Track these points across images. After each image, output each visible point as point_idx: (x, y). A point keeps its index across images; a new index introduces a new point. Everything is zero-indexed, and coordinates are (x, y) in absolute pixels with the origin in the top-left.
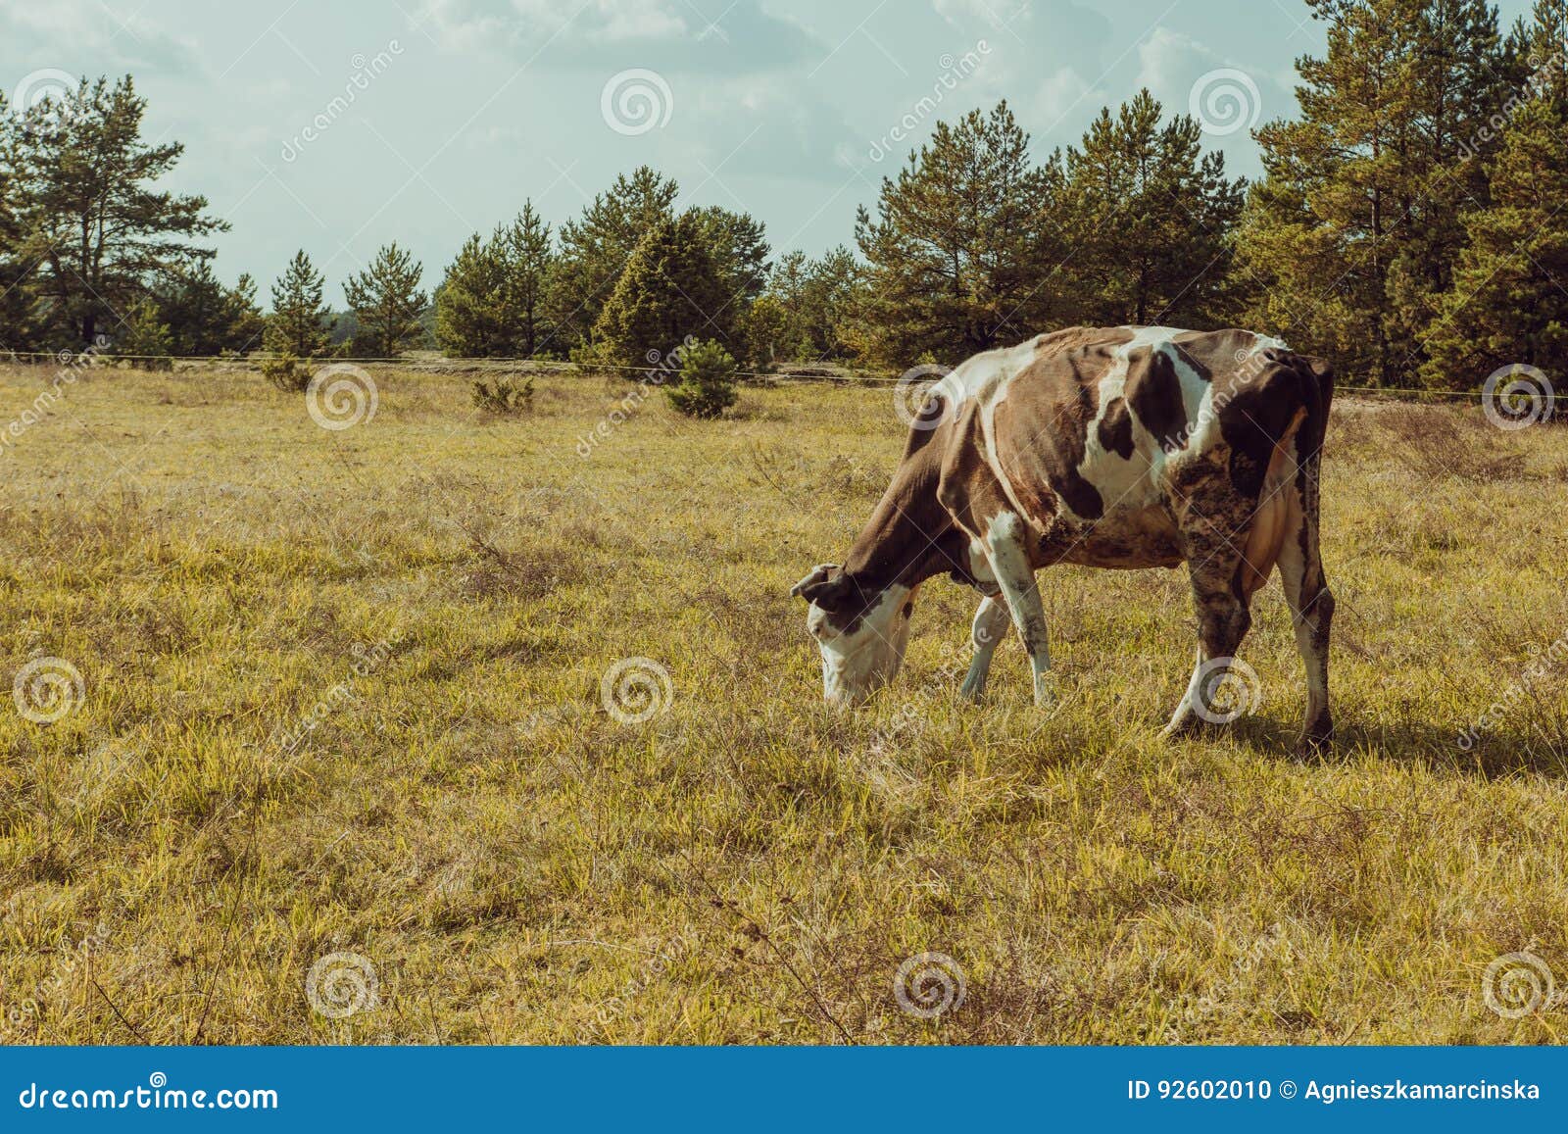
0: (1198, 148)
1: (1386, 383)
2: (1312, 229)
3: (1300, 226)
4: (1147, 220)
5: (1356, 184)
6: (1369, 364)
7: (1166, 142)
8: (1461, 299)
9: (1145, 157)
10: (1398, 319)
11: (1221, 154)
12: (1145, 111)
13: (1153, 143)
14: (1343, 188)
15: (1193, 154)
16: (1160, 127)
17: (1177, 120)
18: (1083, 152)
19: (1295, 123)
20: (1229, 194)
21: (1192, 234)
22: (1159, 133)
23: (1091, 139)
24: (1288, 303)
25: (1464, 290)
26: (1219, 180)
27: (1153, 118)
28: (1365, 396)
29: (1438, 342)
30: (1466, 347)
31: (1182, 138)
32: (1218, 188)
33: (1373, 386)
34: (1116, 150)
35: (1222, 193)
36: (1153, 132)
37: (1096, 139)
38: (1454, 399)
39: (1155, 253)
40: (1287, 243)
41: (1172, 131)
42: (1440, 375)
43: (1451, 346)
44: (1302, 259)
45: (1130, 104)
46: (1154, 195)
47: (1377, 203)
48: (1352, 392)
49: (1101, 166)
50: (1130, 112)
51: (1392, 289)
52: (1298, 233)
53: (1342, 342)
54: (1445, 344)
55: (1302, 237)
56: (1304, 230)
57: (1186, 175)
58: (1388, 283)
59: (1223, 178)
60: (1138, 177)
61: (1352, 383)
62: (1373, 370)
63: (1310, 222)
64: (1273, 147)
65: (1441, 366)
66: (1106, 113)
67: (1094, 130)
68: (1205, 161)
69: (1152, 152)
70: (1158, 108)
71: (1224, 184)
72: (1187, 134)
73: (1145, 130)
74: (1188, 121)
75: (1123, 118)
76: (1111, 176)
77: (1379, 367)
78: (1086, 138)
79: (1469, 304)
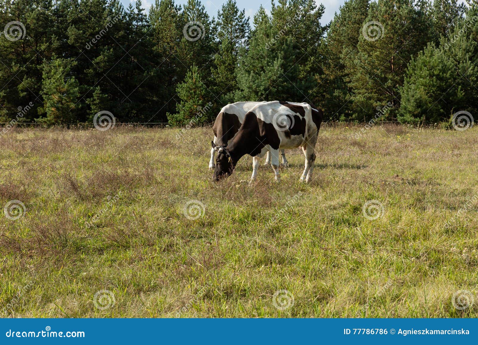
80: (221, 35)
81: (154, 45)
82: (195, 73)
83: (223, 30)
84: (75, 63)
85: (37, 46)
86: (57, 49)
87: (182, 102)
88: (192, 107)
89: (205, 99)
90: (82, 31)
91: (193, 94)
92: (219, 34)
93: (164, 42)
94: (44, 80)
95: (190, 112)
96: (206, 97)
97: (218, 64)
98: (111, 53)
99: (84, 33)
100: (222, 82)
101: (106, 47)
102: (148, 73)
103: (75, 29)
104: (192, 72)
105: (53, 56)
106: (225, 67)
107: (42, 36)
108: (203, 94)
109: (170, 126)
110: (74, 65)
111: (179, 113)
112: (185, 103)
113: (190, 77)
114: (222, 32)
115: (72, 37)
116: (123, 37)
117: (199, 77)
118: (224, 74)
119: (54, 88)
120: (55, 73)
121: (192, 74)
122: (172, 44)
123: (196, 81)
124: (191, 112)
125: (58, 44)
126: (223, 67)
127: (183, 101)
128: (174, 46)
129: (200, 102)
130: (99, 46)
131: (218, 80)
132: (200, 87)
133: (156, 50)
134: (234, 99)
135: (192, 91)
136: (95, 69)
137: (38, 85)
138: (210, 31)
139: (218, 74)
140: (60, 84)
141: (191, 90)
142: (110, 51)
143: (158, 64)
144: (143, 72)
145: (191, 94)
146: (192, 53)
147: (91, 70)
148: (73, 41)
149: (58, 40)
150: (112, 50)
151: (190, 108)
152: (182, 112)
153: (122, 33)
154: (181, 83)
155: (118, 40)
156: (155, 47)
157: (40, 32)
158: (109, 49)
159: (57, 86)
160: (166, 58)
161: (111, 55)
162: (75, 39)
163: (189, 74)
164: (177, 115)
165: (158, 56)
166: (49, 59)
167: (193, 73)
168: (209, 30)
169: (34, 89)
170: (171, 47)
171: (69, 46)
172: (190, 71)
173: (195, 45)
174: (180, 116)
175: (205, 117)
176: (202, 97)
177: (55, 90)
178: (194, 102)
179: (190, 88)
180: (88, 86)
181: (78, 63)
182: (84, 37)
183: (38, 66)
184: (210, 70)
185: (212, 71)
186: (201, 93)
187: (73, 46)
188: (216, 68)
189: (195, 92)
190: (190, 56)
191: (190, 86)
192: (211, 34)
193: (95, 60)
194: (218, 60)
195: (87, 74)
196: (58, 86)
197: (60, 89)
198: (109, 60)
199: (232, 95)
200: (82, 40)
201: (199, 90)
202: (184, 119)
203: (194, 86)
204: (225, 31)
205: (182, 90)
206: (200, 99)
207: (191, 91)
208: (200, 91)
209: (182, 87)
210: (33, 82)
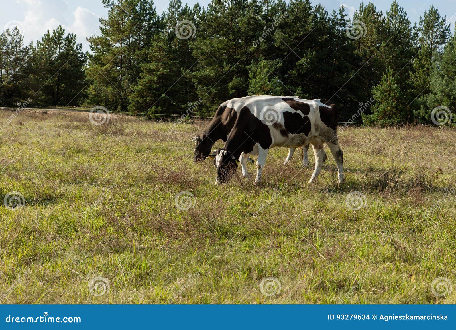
0: (75, 42)
1: (122, 110)
2: (103, 66)
3: (100, 65)
4: (59, 63)
5: (115, 55)
6: (118, 105)
7: (66, 40)
8: (139, 87)
9: (60, 44)
10: (125, 93)
11: (81, 45)
12: (60, 32)
13: (62, 41)
14: (111, 55)
15: (74, 44)
16: (64, 36)
17: (69, 34)
18: (42, 42)
19: (100, 36)
20: (83, 56)
21: (72, 67)
22: (64, 38)
23: (44, 39)
24: (95, 87)
25: (140, 85)
26: (80, 52)
27: (62, 33)
28: (116, 114)
29: (133, 99)
30: (141, 100)
31: (70, 40)
32: (80, 54)
33: (119, 111)
34: (51, 42)
35: (82, 55)
36: (62, 37)
37: (45, 38)
38: (137, 115)
39: (62, 72)
40: (95, 70)
41: (67, 37)
42: (134, 108)
43: (137, 100)
44: (100, 75)
45: (56, 29)
46: (61, 55)
47: (121, 60)
48: (113, 113)
49: (47, 46)
50: (56, 31)
51: (123, 84)
52: (99, 67)
53: (111, 98)
54: (135, 99)
55: (100, 69)
56: (101, 67)
57: (72, 50)
58: (122, 83)
59: (82, 51)
60: (58, 50)
61: (113, 110)
62: (119, 107)
63: (103, 65)
64: (93, 43)
65: (134, 106)
66: (48, 31)
67: (45, 36)
68: (77, 46)
69: (62, 43)
70: (64, 31)
71: (82, 53)
72: (72, 38)
73: (60, 37)
74: (72, 35)
75: (54, 33)
76: (50, 49)
77: (120, 105)
78: (43, 38)
79: (142, 89)
80: (422, 41)
81: (355, 49)
82: (390, 76)
83: (424, 35)
84: (280, 64)
85: (247, 48)
86: (265, 51)
87: (376, 104)
88: (386, 109)
89: (398, 101)
90: (287, 35)
91: (388, 96)
92: (420, 40)
93: (365, 46)
94: (250, 79)
95: (383, 113)
96: (400, 99)
97: (416, 68)
98: (314, 55)
99: (290, 36)
100: (420, 86)
101: (309, 50)
102: (347, 75)
103: (281, 33)
104: (387, 75)
105: (261, 58)
106: (423, 71)
107: (251, 39)
108: (397, 96)
109: (364, 126)
110: (279, 67)
111: (373, 113)
112: (379, 105)
113: (385, 80)
114: (423, 38)
115: (279, 41)
116: (326, 41)
117: (394, 80)
118: (422, 78)
119: (259, 87)
120: (260, 73)
121: (387, 77)
122: (372, 48)
123: (390, 84)
124: (385, 114)
125: (266, 46)
126: (421, 71)
127: (378, 103)
128: (374, 50)
129: (394, 104)
130: (304, 49)
131: (416, 84)
132: (395, 90)
133: (357, 53)
134: (427, 102)
135: (387, 94)
136: (298, 71)
137: (246, 84)
138: (411, 37)
139: (417, 78)
140: (264, 83)
141: (386, 92)
142: (313, 54)
143: (358, 66)
144: (343, 74)
145: (386, 96)
146: (391, 57)
147: (294, 72)
148: (279, 44)
149: (265, 42)
150: (314, 53)
151: (384, 109)
152: (376, 113)
153: (325, 37)
154: (376, 85)
155: (321, 44)
156: (356, 51)
157: (250, 35)
158: (312, 52)
159: (261, 85)
160: (366, 61)
161: (313, 57)
162: (281, 42)
163: (384, 77)
164: (371, 116)
165: (359, 59)
166: (257, 61)
167: (389, 76)
168: (410, 35)
169: (243, 87)
170: (371, 51)
171: (276, 48)
172: (386, 73)
173: (394, 50)
174: (374, 117)
175: (398, 118)
176: (397, 99)
177: (259, 89)
178: (388, 104)
179: (384, 90)
180: (291, 86)
181: (283, 65)
182: (289, 40)
183: (246, 66)
184: (409, 74)
185: (410, 75)
186: (395, 95)
187: (279, 49)
188: (414, 71)
189: (389, 94)
190: (389, 60)
191: (385, 89)
192: (412, 39)
193: (299, 62)
194: (416, 64)
195: (291, 74)
196: (263, 85)
197: (264, 88)
198: (311, 63)
199: (425, 98)
200: (287, 43)
201: (394, 92)
202: (378, 119)
203: (388, 89)
204: (426, 37)
205: (377, 92)
206: (394, 102)
207: (385, 94)
208: (394, 94)
209: (377, 89)
210: (241, 81)
